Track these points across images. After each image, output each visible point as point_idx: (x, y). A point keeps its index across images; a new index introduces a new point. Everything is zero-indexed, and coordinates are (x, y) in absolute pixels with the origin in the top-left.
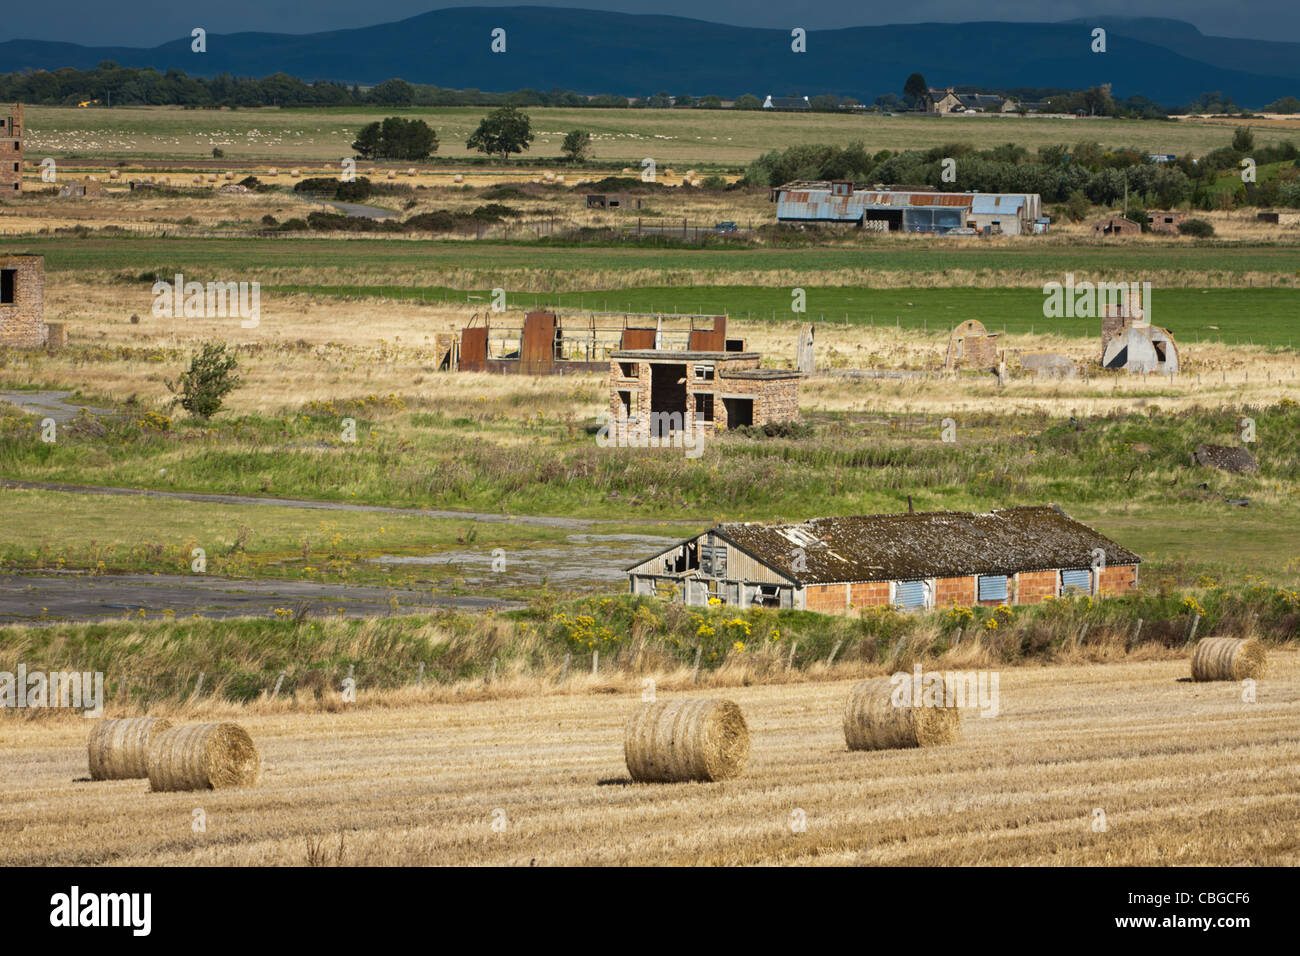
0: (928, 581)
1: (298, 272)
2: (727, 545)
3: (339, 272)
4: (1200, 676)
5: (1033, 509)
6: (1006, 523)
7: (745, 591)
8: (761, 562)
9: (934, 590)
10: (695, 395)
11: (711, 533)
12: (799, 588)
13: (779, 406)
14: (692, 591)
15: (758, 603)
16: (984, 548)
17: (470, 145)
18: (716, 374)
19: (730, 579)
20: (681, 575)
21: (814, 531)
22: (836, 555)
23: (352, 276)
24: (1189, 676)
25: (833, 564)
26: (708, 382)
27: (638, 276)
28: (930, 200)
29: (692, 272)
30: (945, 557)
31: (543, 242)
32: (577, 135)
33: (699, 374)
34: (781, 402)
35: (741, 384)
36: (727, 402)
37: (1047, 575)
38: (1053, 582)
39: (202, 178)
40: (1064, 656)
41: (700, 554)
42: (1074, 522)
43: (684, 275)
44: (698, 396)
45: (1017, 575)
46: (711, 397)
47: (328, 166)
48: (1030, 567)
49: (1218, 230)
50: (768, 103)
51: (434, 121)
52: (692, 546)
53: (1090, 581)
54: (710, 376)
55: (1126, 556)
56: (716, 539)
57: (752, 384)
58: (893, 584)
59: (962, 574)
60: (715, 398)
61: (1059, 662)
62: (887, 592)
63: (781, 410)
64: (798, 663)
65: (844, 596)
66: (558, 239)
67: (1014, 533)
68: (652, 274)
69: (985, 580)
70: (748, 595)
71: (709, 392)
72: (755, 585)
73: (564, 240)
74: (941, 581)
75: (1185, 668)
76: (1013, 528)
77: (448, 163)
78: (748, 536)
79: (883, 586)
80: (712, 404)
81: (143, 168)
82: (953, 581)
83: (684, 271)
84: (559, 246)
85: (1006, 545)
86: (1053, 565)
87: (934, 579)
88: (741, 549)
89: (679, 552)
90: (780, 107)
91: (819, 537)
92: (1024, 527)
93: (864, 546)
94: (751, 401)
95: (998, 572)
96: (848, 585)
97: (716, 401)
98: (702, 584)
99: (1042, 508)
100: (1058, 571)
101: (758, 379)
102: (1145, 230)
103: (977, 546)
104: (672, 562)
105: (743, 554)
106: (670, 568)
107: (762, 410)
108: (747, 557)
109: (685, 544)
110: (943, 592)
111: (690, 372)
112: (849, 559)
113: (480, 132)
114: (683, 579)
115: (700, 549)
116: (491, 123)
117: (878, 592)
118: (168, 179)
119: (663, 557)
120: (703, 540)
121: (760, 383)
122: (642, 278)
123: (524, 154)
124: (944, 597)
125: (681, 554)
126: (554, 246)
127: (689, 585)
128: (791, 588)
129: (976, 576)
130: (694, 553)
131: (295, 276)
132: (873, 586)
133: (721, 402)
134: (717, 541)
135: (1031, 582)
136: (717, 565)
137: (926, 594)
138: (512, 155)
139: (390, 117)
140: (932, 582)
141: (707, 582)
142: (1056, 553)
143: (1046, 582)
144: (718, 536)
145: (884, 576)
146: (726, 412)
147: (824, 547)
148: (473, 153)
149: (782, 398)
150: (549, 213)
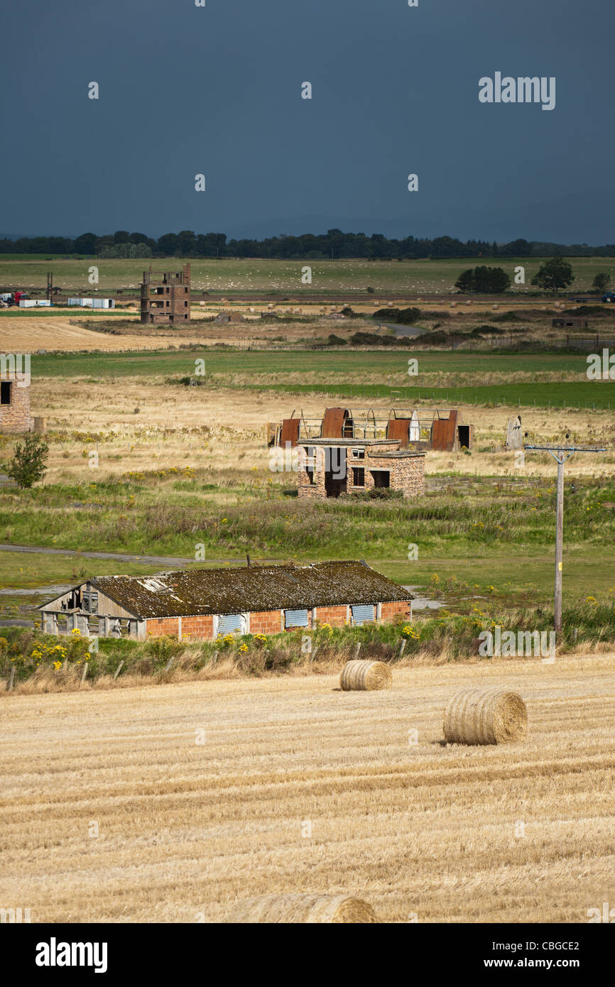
0: (244, 615)
1: (288, 376)
2: (98, 591)
3: (315, 375)
4: (345, 687)
5: (345, 562)
6: (319, 573)
7: (109, 623)
8: (118, 603)
9: (249, 620)
10: (352, 468)
11: (88, 583)
12: (141, 621)
13: (409, 476)
14: (78, 623)
15: (117, 632)
16: (293, 591)
17: (534, 282)
18: (366, 455)
19: (100, 614)
20: (71, 611)
21: (165, 581)
22: (177, 598)
23: (323, 378)
24: (339, 687)
25: (172, 604)
26: (361, 460)
27: (515, 376)
29: (552, 373)
30: (261, 598)
31: (494, 351)
33: (355, 454)
34: (410, 473)
35: (382, 462)
36: (373, 473)
37: (339, 608)
38: (344, 614)
39: (325, 308)
40: (297, 670)
41: (82, 598)
42: (372, 571)
43: (547, 375)
44: (355, 470)
45: (315, 609)
46: (362, 470)
47: (419, 299)
48: (325, 604)
52: (78, 592)
53: (374, 612)
54: (362, 456)
55: (404, 595)
56: (92, 587)
57: (389, 461)
58: (216, 618)
59: (269, 610)
60: (365, 471)
61: (292, 674)
62: (211, 623)
63: (410, 479)
64: (90, 676)
65: (176, 626)
66: (504, 350)
67: (322, 579)
68: (523, 375)
69: (289, 613)
70: (111, 626)
71: (362, 467)
72: (115, 618)
73: (508, 350)
74: (254, 615)
75: (335, 680)
76: (323, 576)
78: (114, 585)
79: (208, 618)
80: (363, 475)
81: (298, 302)
82: (264, 614)
83: (547, 372)
84: (504, 354)
85: (313, 588)
86: (344, 602)
87: (249, 613)
88: (106, 595)
89: (70, 596)
91: (169, 585)
92: (331, 576)
93: (200, 591)
94: (388, 472)
95: (300, 607)
96: (180, 618)
97: (366, 473)
98: (84, 618)
99: (351, 562)
100: (348, 606)
101: (392, 458)
103: (289, 589)
104: (66, 603)
105: (107, 598)
106: (64, 607)
107: (396, 479)
108: (109, 600)
109: (73, 591)
110: (256, 622)
111: (350, 454)
112: (186, 600)
113: (540, 275)
114: (72, 615)
115: (82, 594)
116: (546, 269)
117: (204, 623)
118: (301, 310)
119: (60, 599)
120: (84, 588)
121: (394, 461)
122: (517, 377)
123: (569, 289)
124: (257, 625)
125: (71, 597)
126: (501, 354)
127: (76, 618)
128: (136, 621)
129: (282, 611)
130: (78, 596)
131: (286, 378)
132: (199, 619)
133: (369, 474)
134: (92, 589)
135: (326, 614)
136: (92, 606)
137: (243, 623)
138: (560, 290)
139: (480, 266)
140: (248, 615)
141: (88, 617)
142: (349, 593)
143: (338, 614)
144: (92, 585)
145: (210, 611)
146: (373, 480)
147: (170, 592)
148: (535, 289)
149: (412, 470)
150: (523, 331)
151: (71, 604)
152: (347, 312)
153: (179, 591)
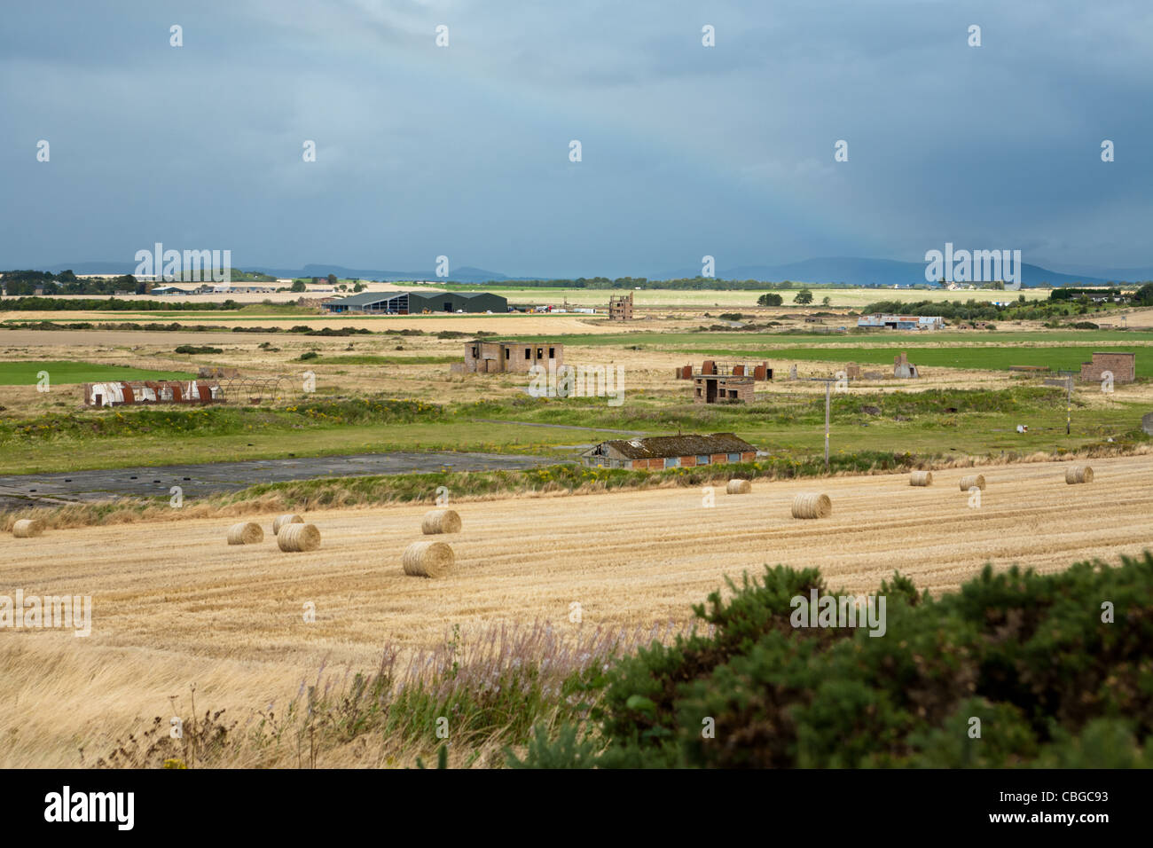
2: (609, 447)
4: (731, 492)
7: (615, 462)
8: (619, 452)
12: (630, 461)
13: (747, 393)
15: (619, 466)
16: (701, 447)
17: (794, 301)
18: (725, 383)
19: (611, 458)
21: (640, 442)
22: (647, 450)
24: (727, 492)
25: (644, 453)
28: (905, 319)
30: (686, 450)
32: (827, 298)
33: (721, 383)
35: (734, 386)
36: (730, 391)
37: (723, 456)
38: (726, 458)
39: (697, 313)
41: (601, 450)
42: (737, 437)
44: (721, 390)
45: (711, 456)
47: (741, 309)
48: (716, 453)
49: (997, 328)
50: (896, 287)
51: (782, 294)
52: (599, 447)
53: (739, 457)
54: (723, 383)
55: (752, 449)
57: (736, 386)
58: (665, 460)
59: (690, 456)
60: (726, 390)
62: (663, 462)
65: (647, 464)
66: (783, 333)
69: (699, 458)
71: (724, 388)
72: (618, 459)
74: (683, 458)
76: (714, 440)
77: (785, 307)
78: (617, 444)
79: (661, 460)
82: (688, 458)
85: (710, 446)
86: (725, 452)
88: (613, 448)
90: (900, 288)
91: (642, 444)
92: (718, 440)
94: (737, 391)
95: (704, 455)
96: (648, 460)
98: (603, 459)
99: (726, 433)
100: (727, 454)
102: (974, 328)
103: (699, 447)
106: (593, 454)
107: (740, 394)
108: (615, 451)
109: (597, 447)
110: (683, 462)
111: (718, 382)
112: (651, 451)
113: (797, 297)
114: (597, 458)
116: (801, 294)
117: (659, 462)
118: (685, 314)
119: (591, 451)
120: (603, 445)
121: (739, 385)
123: (811, 304)
124: (685, 464)
125: (596, 450)
127: (599, 460)
128: (628, 461)
129: (696, 456)
132: (657, 460)
133: (728, 392)
135: (717, 458)
136: (607, 454)
137: (678, 462)
138: (807, 305)
140: (679, 458)
141: (605, 459)
142: (727, 448)
144: (606, 444)
145: (662, 457)
146: (730, 395)
147: (643, 448)
148: (794, 304)
149: (748, 390)
150: (791, 324)
151: (596, 453)
152: (707, 315)
153: (647, 447)
